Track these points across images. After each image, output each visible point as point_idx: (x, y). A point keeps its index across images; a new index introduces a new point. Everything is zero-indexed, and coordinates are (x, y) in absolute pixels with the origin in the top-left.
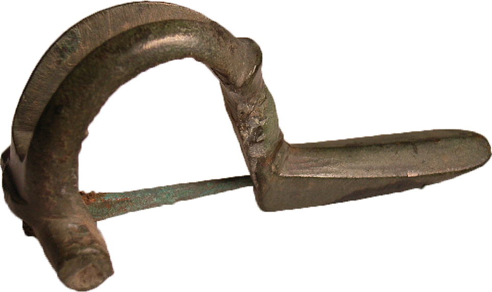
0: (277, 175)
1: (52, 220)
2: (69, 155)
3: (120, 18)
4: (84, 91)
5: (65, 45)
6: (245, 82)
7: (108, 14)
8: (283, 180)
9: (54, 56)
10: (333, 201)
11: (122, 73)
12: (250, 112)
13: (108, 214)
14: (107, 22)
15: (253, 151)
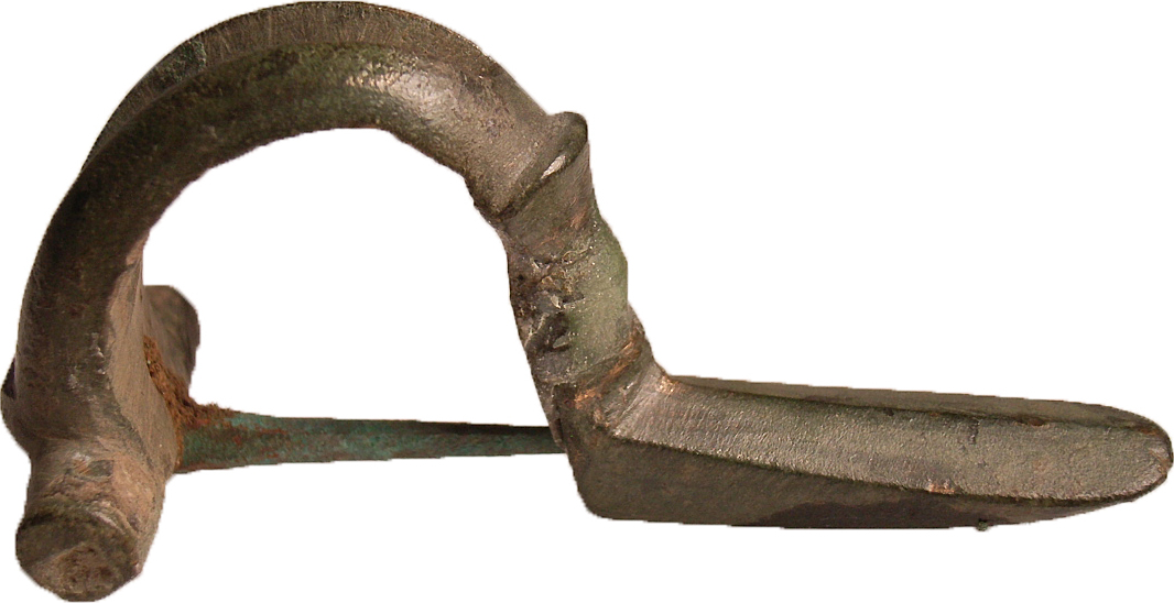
0: (606, 433)
1: (51, 439)
2: (87, 302)
3: (294, 32)
4: (132, 169)
5: (172, 74)
6: (510, 205)
7: (269, 17)
8: (622, 448)
9: (149, 95)
10: (754, 520)
11: (214, 141)
12: (539, 278)
13: (236, 457)
14: (266, 35)
15: (544, 369)
